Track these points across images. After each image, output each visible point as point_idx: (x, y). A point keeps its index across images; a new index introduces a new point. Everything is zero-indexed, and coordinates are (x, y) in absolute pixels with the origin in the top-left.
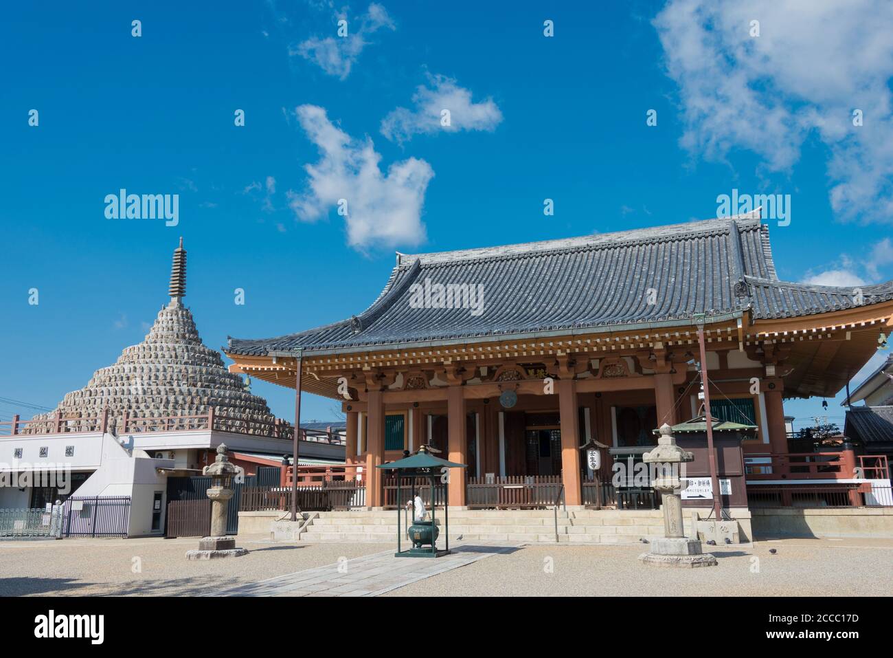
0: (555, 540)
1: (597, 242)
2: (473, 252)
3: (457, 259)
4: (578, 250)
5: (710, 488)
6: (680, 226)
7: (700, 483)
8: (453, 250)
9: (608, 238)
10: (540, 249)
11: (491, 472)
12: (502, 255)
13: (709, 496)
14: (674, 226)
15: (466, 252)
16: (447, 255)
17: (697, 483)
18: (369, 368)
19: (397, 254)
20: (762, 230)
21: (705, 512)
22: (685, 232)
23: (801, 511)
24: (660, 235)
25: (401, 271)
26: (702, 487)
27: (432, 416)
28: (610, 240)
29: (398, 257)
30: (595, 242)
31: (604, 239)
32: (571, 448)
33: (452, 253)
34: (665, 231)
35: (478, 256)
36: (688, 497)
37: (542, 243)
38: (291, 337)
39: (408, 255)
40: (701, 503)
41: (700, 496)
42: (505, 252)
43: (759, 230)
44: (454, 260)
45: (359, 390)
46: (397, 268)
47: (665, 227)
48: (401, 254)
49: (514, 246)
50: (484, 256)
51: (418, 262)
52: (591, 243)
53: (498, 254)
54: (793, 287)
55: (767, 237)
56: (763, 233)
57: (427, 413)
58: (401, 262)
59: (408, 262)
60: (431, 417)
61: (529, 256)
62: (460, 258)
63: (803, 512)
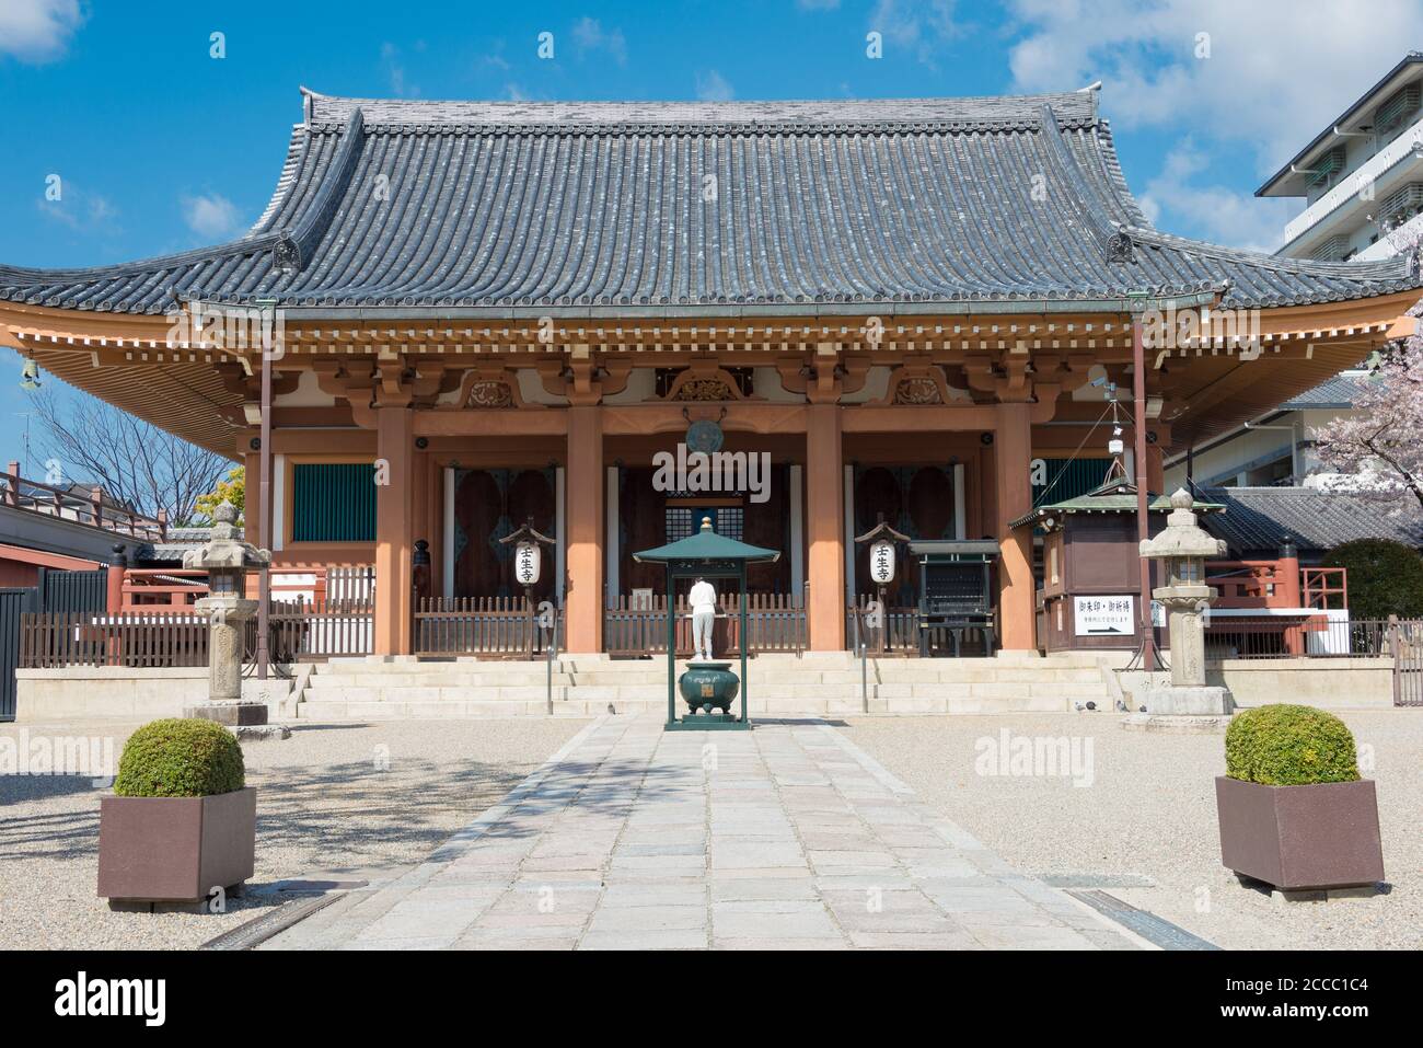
0: (861, 709)
1: (773, 118)
2: (492, 109)
3: (455, 120)
4: (732, 131)
5: (1130, 614)
6: (943, 102)
7: (1111, 605)
8: (443, 99)
9: (795, 112)
10: (647, 119)
11: (644, 586)
12: (563, 123)
13: (1127, 628)
14: (931, 101)
15: (474, 107)
16: (429, 108)
17: (1107, 605)
18: (394, 356)
19: (303, 94)
20: (1099, 131)
21: (1124, 657)
22: (953, 116)
23: (1218, 662)
24: (902, 116)
25: (317, 135)
26: (1116, 614)
27: (457, 469)
28: (799, 117)
29: (306, 101)
30: (768, 117)
31: (788, 113)
32: (828, 539)
33: (441, 106)
34: (912, 111)
35: (506, 119)
36: (1090, 631)
37: (652, 106)
38: (126, 271)
39: (332, 99)
40: (1109, 641)
41: (1111, 630)
42: (569, 117)
43: (1094, 130)
44: (446, 122)
45: (353, 402)
46: (306, 125)
47: (915, 101)
48: (315, 95)
49: (589, 105)
50: (518, 120)
51: (359, 117)
52: (760, 118)
53: (549, 119)
54: (1211, 252)
55: (1110, 146)
56: (1102, 138)
57: (443, 464)
58: (315, 112)
59: (333, 114)
60: (453, 471)
61: (625, 131)
62: (462, 120)
63: (1221, 664)
